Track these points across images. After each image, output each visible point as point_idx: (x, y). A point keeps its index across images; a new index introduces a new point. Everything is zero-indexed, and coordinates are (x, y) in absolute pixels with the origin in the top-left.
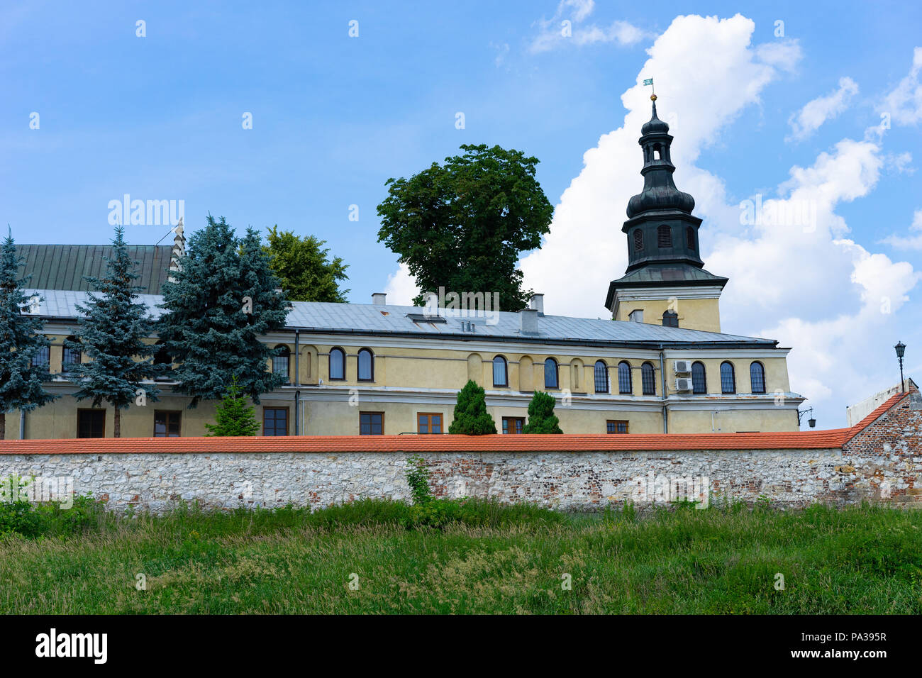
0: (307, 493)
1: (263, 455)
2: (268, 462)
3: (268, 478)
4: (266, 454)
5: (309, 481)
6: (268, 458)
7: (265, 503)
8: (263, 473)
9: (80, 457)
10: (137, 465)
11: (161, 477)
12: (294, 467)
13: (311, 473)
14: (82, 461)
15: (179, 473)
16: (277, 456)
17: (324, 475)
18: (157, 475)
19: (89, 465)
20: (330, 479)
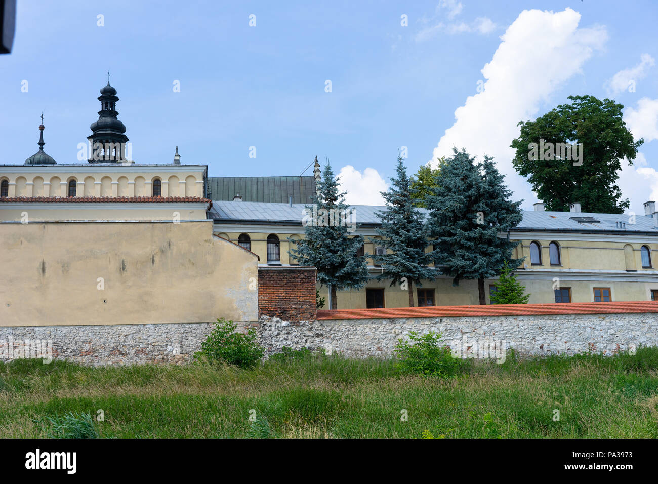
0: (587, 344)
1: (554, 316)
2: (558, 322)
3: (559, 333)
4: (556, 316)
5: (587, 335)
6: (558, 318)
7: (558, 351)
8: (555, 330)
9: (428, 320)
10: (467, 325)
11: (485, 334)
12: (576, 325)
13: (588, 330)
14: (429, 323)
15: (497, 330)
16: (564, 317)
17: (598, 330)
18: (482, 332)
19: (434, 325)
20: (602, 333)
